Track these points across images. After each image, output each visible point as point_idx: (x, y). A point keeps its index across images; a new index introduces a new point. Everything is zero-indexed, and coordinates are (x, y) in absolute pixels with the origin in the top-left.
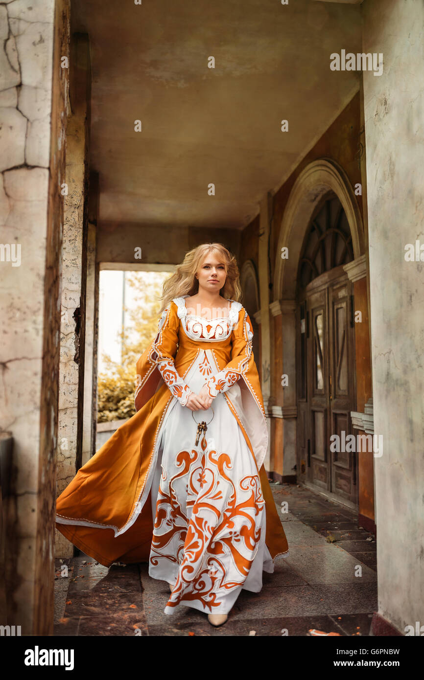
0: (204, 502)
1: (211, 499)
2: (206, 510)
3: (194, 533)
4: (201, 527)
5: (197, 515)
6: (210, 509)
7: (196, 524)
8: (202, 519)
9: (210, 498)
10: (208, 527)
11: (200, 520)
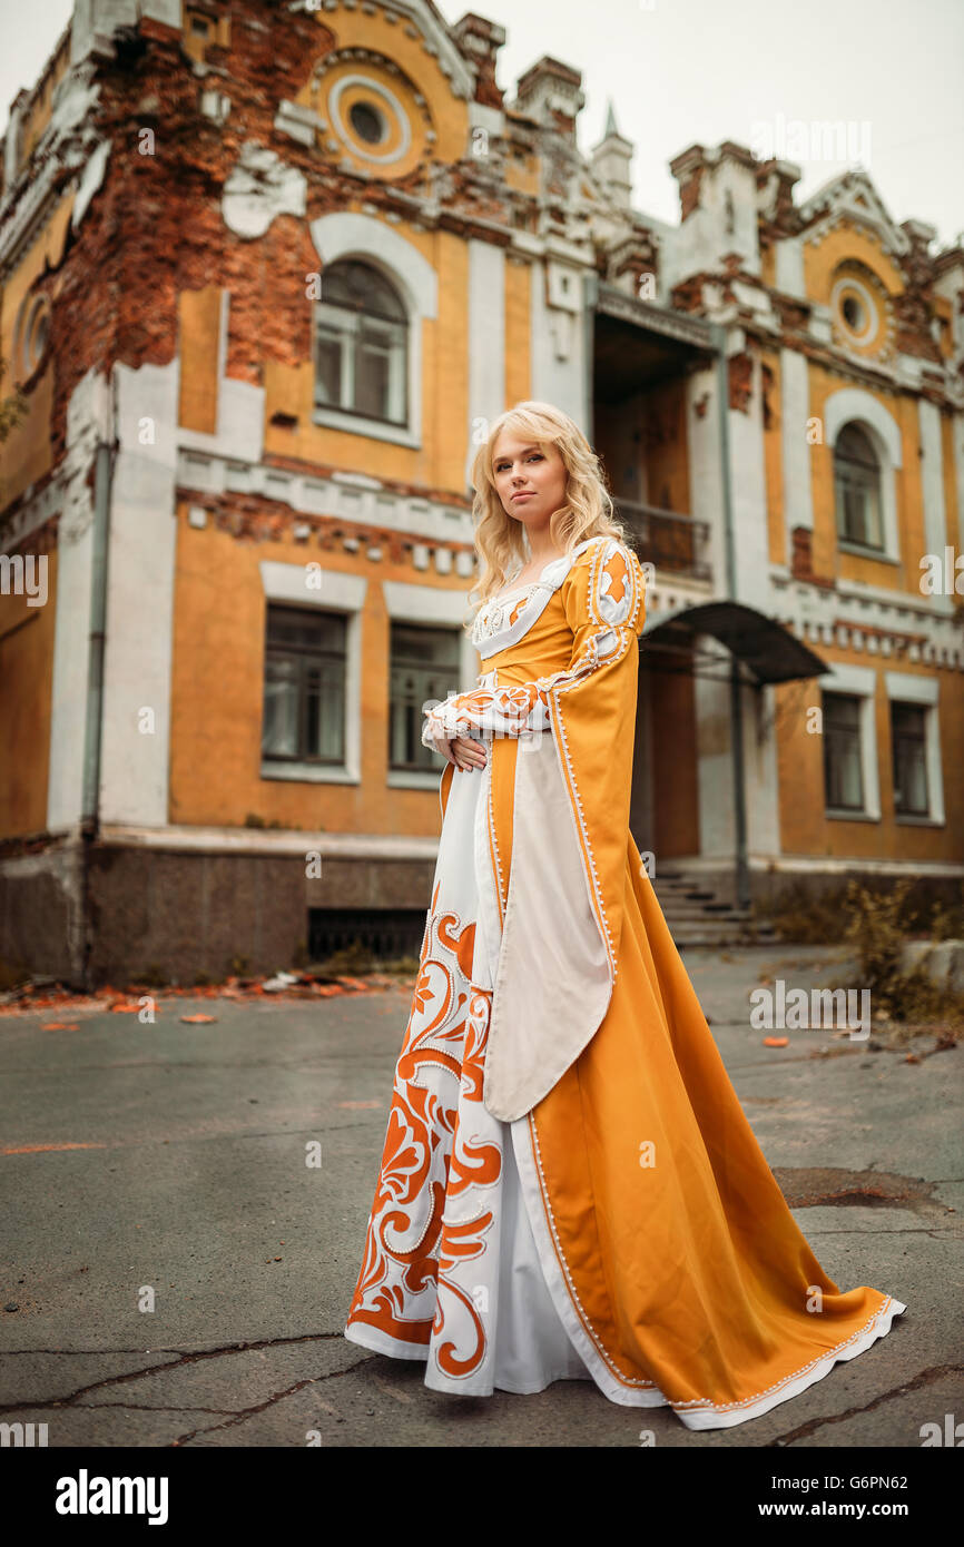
0: (428, 1047)
1: (444, 1040)
2: (433, 1066)
3: (405, 1127)
4: (421, 1111)
5: (411, 1081)
6: (442, 1065)
7: (407, 1101)
8: (424, 1091)
9: (442, 1037)
10: (439, 1110)
11: (418, 1094)
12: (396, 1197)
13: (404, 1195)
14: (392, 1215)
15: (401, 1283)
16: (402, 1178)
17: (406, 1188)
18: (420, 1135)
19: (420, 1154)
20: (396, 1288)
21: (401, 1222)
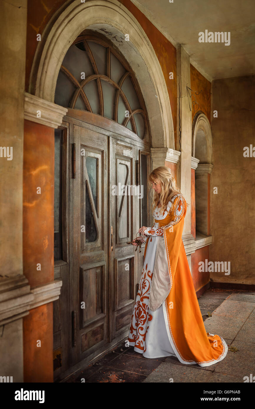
0: (146, 296)
3: (142, 311)
4: (145, 308)
5: (143, 302)
7: (142, 306)
9: (148, 294)
11: (144, 305)
12: (141, 324)
13: (142, 324)
14: (140, 328)
15: (142, 340)
16: (142, 320)
17: (142, 322)
18: (145, 312)
19: (145, 316)
20: (141, 341)
21: (142, 329)
